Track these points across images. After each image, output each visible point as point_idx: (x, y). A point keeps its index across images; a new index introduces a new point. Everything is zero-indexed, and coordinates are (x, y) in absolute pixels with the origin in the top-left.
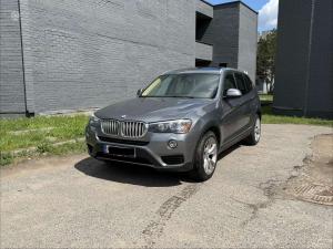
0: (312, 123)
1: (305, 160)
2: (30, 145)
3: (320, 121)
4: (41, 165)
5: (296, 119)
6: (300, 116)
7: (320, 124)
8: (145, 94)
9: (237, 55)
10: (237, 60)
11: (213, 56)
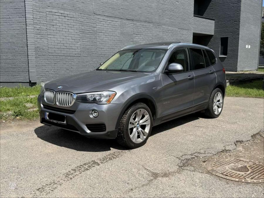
2: (9, 110)
4: (11, 127)
8: (102, 67)
9: (238, 29)
10: (238, 34)
11: (215, 31)
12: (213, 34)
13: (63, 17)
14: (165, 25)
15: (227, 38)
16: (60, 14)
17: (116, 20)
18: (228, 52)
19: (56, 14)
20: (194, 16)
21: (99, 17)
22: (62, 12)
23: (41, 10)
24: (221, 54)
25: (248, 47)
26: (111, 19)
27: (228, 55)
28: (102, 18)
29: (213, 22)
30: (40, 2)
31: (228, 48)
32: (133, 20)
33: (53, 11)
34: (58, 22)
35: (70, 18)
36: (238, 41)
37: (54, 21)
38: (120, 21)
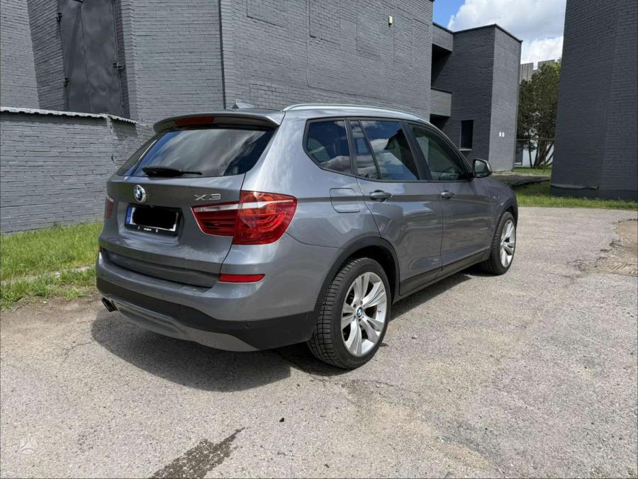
0: (611, 207)
1: (612, 244)
3: (623, 203)
5: (587, 202)
6: (592, 197)
7: (623, 207)
9: (489, 107)
10: (489, 116)
11: (452, 110)
12: (449, 115)
13: (270, 93)
14: (395, 102)
15: (472, 121)
16: (267, 89)
17: (335, 95)
18: (473, 144)
19: (262, 88)
20: (432, 89)
21: (313, 91)
22: (268, 84)
23: (244, 82)
24: (462, 147)
25: (502, 134)
26: (329, 94)
27: (473, 147)
28: (318, 92)
29: (450, 95)
30: (242, 70)
31: (474, 138)
32: (355, 95)
33: (259, 83)
34: (263, 100)
35: (278, 94)
36: (489, 126)
37: (260, 99)
38: (339, 96)
